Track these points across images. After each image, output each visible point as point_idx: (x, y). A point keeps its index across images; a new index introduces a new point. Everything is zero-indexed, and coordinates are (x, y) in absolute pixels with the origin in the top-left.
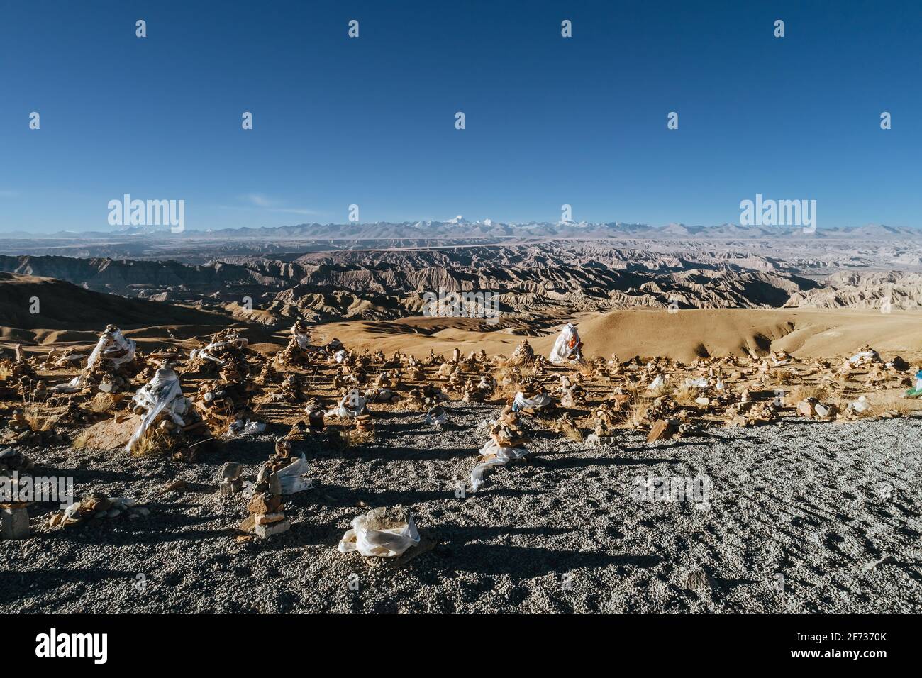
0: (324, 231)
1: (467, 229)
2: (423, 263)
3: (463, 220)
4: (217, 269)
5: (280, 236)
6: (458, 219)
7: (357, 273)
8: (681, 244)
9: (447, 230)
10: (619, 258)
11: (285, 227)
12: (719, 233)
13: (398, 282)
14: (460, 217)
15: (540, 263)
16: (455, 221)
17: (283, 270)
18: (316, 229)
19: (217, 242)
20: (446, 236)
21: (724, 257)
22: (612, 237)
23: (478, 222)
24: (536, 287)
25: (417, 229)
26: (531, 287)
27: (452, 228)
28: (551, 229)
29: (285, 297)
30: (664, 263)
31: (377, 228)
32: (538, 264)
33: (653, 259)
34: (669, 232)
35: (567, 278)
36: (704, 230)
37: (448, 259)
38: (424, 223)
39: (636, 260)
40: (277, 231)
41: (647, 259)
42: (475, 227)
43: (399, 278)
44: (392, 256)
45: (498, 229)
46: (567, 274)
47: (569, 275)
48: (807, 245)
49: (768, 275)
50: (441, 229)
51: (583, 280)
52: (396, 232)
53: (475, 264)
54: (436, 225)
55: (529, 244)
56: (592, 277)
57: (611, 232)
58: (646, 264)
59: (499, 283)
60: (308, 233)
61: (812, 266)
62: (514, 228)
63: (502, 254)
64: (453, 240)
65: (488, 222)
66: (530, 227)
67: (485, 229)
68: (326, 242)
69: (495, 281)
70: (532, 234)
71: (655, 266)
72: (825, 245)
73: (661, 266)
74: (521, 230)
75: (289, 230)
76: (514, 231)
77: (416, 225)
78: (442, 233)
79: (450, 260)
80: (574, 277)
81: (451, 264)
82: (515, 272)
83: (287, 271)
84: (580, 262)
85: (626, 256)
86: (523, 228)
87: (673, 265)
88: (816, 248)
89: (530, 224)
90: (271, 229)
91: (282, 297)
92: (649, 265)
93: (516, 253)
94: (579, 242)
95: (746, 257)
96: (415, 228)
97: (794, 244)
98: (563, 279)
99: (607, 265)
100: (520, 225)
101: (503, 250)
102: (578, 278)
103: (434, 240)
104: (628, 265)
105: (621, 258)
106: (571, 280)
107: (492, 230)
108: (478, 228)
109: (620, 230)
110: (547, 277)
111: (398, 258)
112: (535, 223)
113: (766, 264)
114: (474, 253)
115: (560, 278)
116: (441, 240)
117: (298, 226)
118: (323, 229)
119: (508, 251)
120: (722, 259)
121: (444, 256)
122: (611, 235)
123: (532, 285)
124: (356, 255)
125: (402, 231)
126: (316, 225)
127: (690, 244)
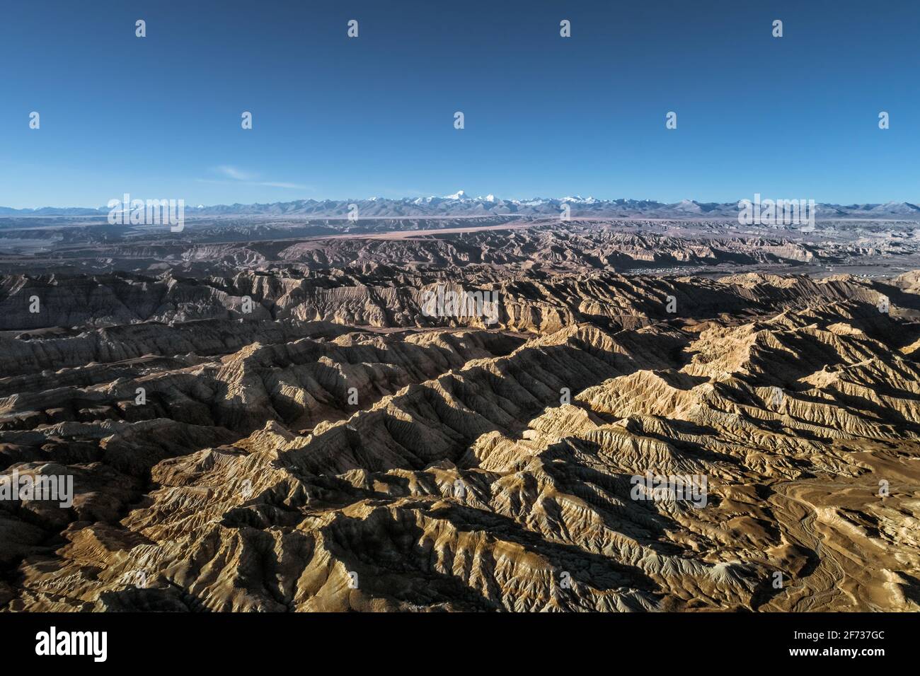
0: (319, 209)
1: (469, 206)
2: (427, 255)
3: (464, 196)
4: (170, 286)
5: (273, 213)
6: (459, 195)
7: (349, 290)
8: (701, 225)
9: (448, 206)
10: (641, 246)
11: (279, 204)
12: (733, 211)
13: (401, 303)
14: (461, 193)
15: (557, 254)
16: (455, 197)
17: (255, 285)
18: (311, 206)
19: (206, 221)
20: (447, 215)
21: (757, 244)
22: (624, 216)
23: (480, 198)
24: (600, 337)
25: (416, 206)
26: (593, 336)
27: (453, 205)
28: (557, 206)
29: (231, 375)
30: (694, 252)
31: (375, 205)
32: (556, 256)
33: (680, 248)
34: (681, 210)
35: (612, 294)
36: (716, 207)
37: (455, 250)
38: (424, 200)
39: (662, 249)
40: (270, 208)
41: (674, 248)
42: (477, 203)
43: (403, 297)
44: (392, 245)
45: (501, 206)
46: (611, 287)
47: (614, 289)
48: (834, 227)
49: (849, 284)
50: (442, 206)
51: (632, 297)
52: (395, 209)
53: (485, 255)
54: (436, 202)
55: (539, 225)
56: (641, 291)
57: (620, 209)
58: (675, 253)
59: (530, 305)
60: (302, 210)
61: (852, 254)
62: (519, 205)
63: (513, 241)
64: (457, 221)
65: (490, 198)
66: (534, 204)
67: (488, 206)
68: (320, 222)
69: (524, 302)
70: (538, 212)
71: (685, 256)
72: (855, 227)
73: (691, 257)
74: (526, 207)
75: (283, 207)
76: (518, 208)
77: (416, 202)
78: (443, 210)
79: (457, 252)
80: (620, 292)
81: (458, 256)
82: (548, 287)
83: (261, 287)
84: (603, 253)
85: (650, 243)
86: (528, 204)
87: (703, 255)
88: (844, 230)
89: (535, 200)
90: (264, 205)
91: (226, 377)
92: (678, 255)
93: (528, 239)
94: (592, 222)
95: (781, 244)
96: (414, 205)
97: (821, 225)
98: (608, 296)
99: (632, 256)
100: (524, 202)
101: (513, 236)
102: (626, 293)
103: (435, 219)
104: (656, 256)
105: (644, 246)
106: (619, 298)
107: (495, 208)
108: (480, 205)
109: (630, 207)
110: (587, 292)
111: (398, 249)
112: (539, 199)
113: (805, 253)
114: (483, 239)
115: (603, 295)
116: (444, 220)
117: (292, 203)
118: (319, 206)
119: (519, 238)
120: (754, 246)
121: (450, 246)
122: (621, 214)
123: (593, 333)
124: (352, 244)
125: (401, 208)
126: (312, 201)
127: (709, 225)
